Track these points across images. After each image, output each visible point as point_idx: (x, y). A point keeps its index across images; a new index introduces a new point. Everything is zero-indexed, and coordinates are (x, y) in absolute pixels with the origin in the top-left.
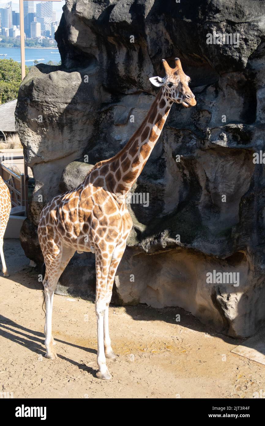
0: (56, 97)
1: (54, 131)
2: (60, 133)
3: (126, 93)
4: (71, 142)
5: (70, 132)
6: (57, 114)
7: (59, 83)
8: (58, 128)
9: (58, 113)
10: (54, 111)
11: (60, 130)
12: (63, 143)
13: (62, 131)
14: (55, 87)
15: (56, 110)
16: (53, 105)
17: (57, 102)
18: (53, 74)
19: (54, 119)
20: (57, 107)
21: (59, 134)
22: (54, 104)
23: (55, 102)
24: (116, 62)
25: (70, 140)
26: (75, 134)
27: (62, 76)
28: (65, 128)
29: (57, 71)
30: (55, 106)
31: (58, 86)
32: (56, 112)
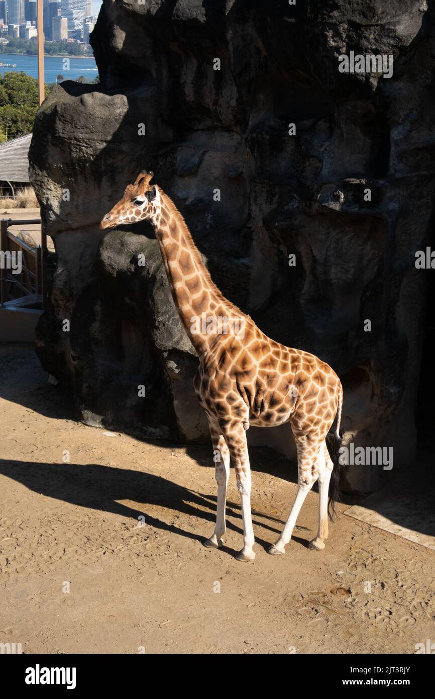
0: (91, 132)
1: (87, 182)
2: (96, 186)
3: (196, 128)
4: (112, 200)
5: (111, 185)
6: (91, 157)
7: (95, 111)
8: (93, 178)
9: (93, 157)
10: (87, 153)
11: (96, 182)
12: (100, 202)
13: (99, 184)
14: (90, 116)
15: (90, 151)
16: (87, 144)
17: (91, 139)
18: (87, 97)
19: (87, 165)
20: (92, 147)
21: (95, 187)
22: (87, 141)
23: (88, 140)
24: (182, 81)
25: (110, 197)
26: (119, 187)
27: (100, 100)
28: (104, 179)
29: (93, 93)
30: (89, 146)
31: (93, 115)
32: (91, 155)
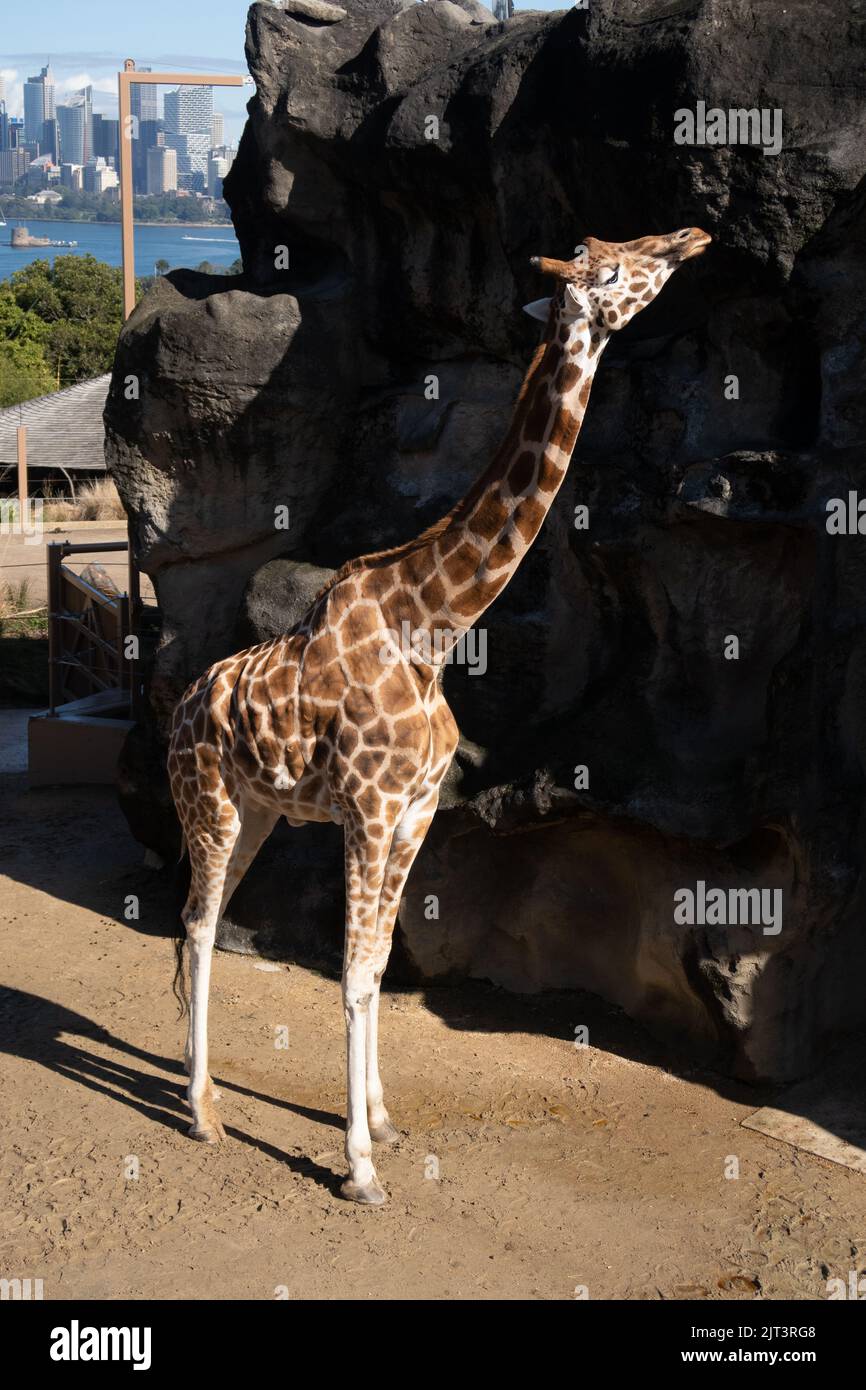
0: (229, 369)
1: (220, 466)
2: (238, 474)
4: (268, 502)
5: (267, 472)
6: (228, 419)
7: (235, 327)
8: (232, 458)
9: (231, 416)
10: (219, 410)
11: (237, 467)
12: (246, 505)
13: (244, 470)
14: (226, 338)
15: (226, 406)
16: (218, 392)
17: (228, 383)
18: (219, 300)
19: (220, 433)
20: (228, 397)
21: (235, 477)
22: (220, 387)
23: (222, 383)
24: (406, 267)
25: (265, 495)
26: (282, 476)
27: (244, 305)
28: (253, 459)
29: (231, 292)
30: (223, 396)
31: (230, 336)
32: (227, 413)
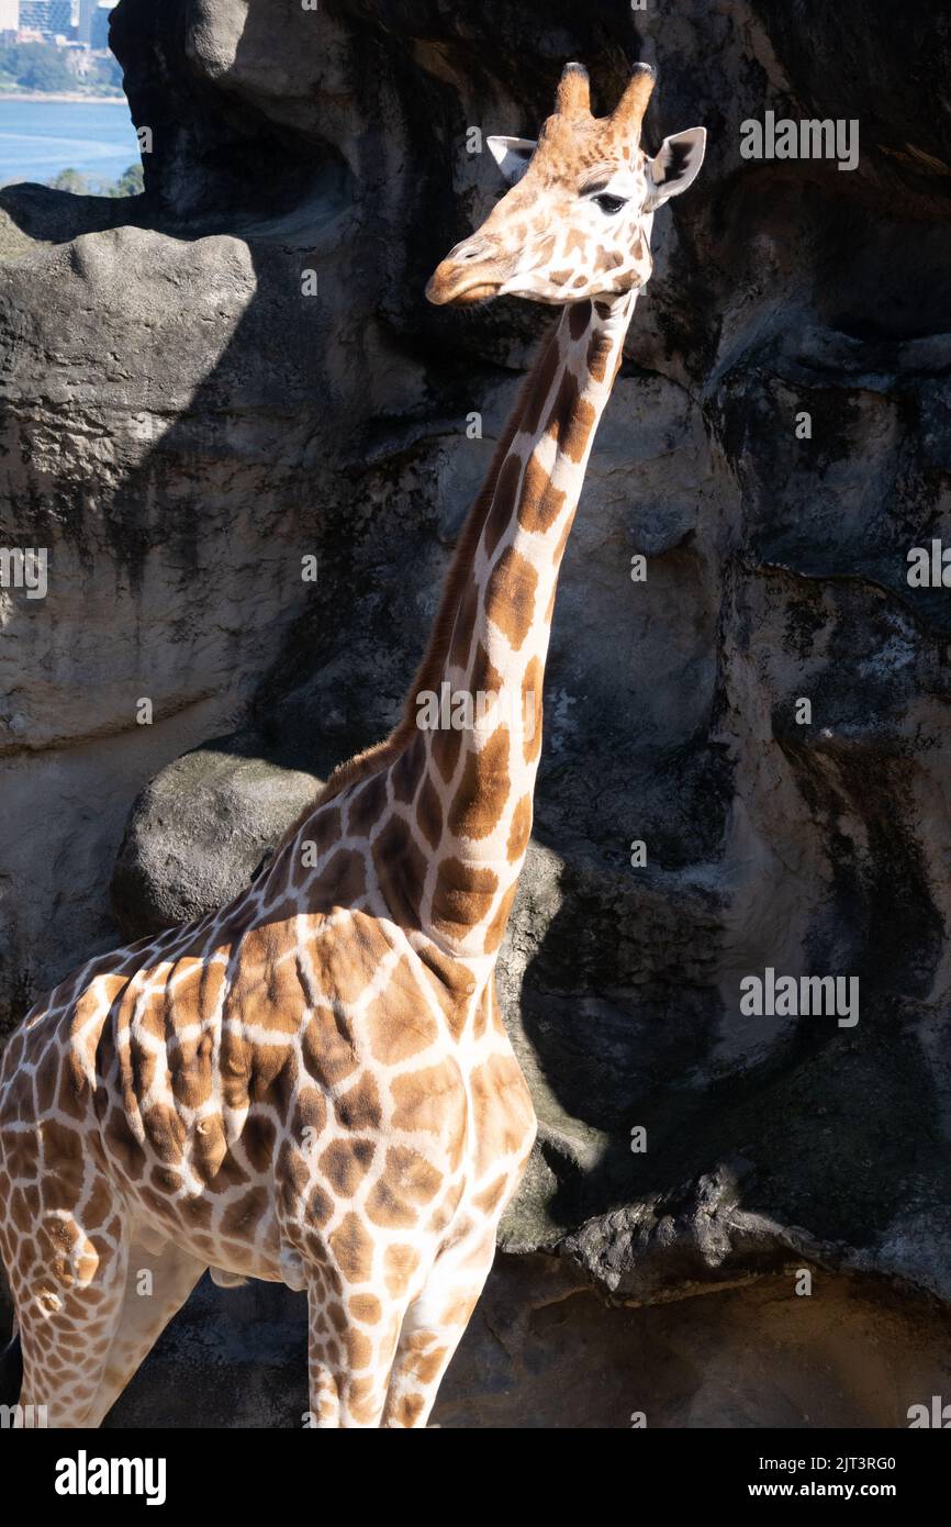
0: (110, 380)
1: (90, 569)
2: (125, 582)
3: (512, 363)
4: (183, 639)
5: (182, 580)
6: (108, 475)
7: (125, 298)
8: (113, 552)
9: (114, 471)
10: (92, 458)
11: (124, 569)
12: (139, 644)
13: (136, 575)
14: (106, 318)
15: (104, 451)
16: (91, 423)
17: (109, 405)
18: (94, 244)
19: (92, 504)
20: (109, 434)
21: (119, 589)
22: (94, 413)
23: (99, 407)
24: (460, 188)
25: (179, 625)
26: (212, 590)
27: (145, 256)
28: (155, 556)
29: (119, 230)
30: (99, 430)
31: (118, 315)
32: (107, 465)
